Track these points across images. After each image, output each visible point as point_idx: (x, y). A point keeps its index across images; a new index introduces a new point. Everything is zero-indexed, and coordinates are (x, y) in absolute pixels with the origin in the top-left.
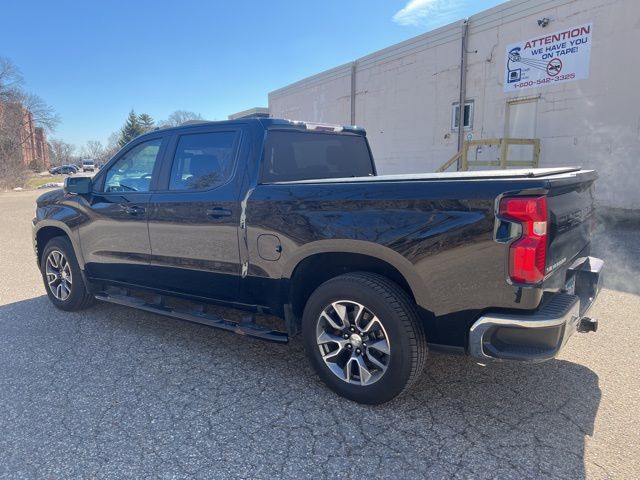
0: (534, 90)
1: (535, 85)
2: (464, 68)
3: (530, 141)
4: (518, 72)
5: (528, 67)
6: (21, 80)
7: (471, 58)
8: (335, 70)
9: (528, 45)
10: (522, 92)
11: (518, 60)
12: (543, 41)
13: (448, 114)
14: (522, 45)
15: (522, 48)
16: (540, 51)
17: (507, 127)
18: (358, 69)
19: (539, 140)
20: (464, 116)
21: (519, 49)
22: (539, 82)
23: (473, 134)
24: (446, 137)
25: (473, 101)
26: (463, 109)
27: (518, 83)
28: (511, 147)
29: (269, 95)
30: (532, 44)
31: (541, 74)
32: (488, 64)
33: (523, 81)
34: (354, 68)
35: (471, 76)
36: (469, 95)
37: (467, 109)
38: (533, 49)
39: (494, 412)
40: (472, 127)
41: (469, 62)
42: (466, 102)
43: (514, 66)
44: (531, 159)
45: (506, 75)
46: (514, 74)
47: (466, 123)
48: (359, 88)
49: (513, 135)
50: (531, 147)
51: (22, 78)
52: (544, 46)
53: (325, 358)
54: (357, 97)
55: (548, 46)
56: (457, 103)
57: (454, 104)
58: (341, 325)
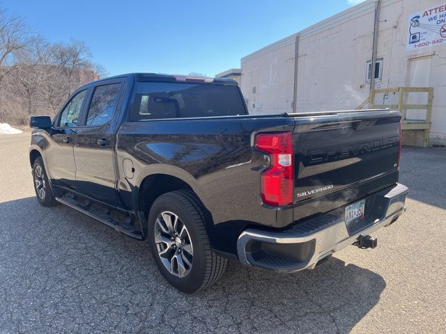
0: (430, 49)
1: (431, 45)
2: (376, 34)
3: (425, 89)
4: (418, 35)
5: (426, 31)
6: (90, 55)
7: (382, 26)
8: (285, 40)
9: (426, 14)
10: (420, 51)
11: (418, 26)
12: (438, 10)
13: (364, 70)
14: (421, 14)
15: (421, 17)
16: (435, 18)
17: (408, 79)
18: (301, 38)
19: (433, 89)
20: (376, 70)
21: (419, 17)
22: (434, 42)
23: (381, 84)
24: (361, 87)
25: (382, 59)
26: (374, 65)
27: (417, 44)
28: (411, 94)
29: (242, 60)
30: (429, 13)
31: (436, 36)
32: (395, 30)
33: (421, 42)
34: (298, 38)
35: (381, 40)
36: (379, 55)
37: (377, 65)
38: (430, 16)
39: (276, 309)
40: (381, 79)
41: (380, 29)
42: (377, 60)
43: (414, 30)
44: (426, 103)
45: (408, 38)
46: (414, 37)
47: (376, 76)
48: (301, 52)
49: (413, 85)
50: (426, 94)
51: (91, 54)
52: (438, 14)
53: (160, 254)
54: (299, 59)
55: (441, 13)
56: (370, 61)
57: (368, 62)
58: (167, 230)
